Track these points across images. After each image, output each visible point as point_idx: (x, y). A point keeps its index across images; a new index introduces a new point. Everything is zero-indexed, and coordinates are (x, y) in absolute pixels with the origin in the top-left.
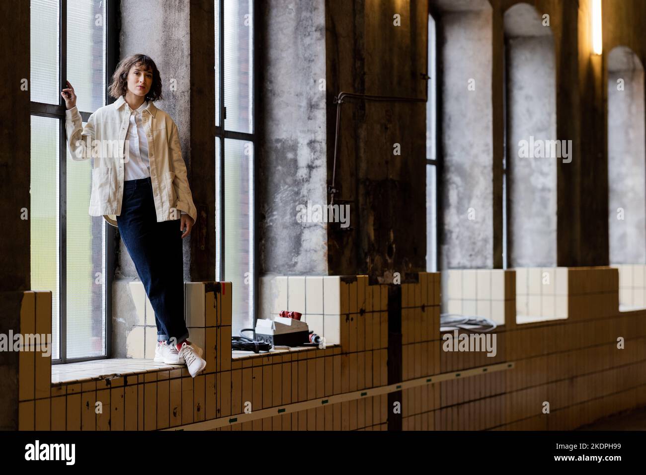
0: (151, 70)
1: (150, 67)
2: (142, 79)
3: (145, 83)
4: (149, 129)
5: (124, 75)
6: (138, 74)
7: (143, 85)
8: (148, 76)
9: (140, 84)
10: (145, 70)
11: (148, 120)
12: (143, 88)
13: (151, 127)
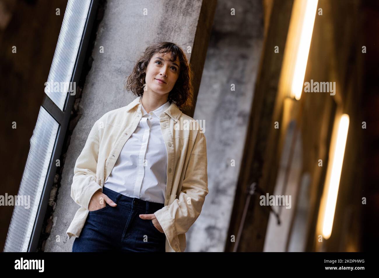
0: (178, 63)
1: (178, 58)
2: (163, 70)
3: (166, 76)
4: (169, 136)
5: (143, 64)
6: (160, 63)
7: (163, 79)
8: (173, 68)
9: (159, 77)
10: (170, 60)
11: (169, 125)
12: (163, 82)
13: (172, 134)
